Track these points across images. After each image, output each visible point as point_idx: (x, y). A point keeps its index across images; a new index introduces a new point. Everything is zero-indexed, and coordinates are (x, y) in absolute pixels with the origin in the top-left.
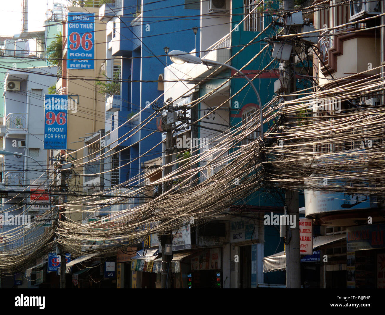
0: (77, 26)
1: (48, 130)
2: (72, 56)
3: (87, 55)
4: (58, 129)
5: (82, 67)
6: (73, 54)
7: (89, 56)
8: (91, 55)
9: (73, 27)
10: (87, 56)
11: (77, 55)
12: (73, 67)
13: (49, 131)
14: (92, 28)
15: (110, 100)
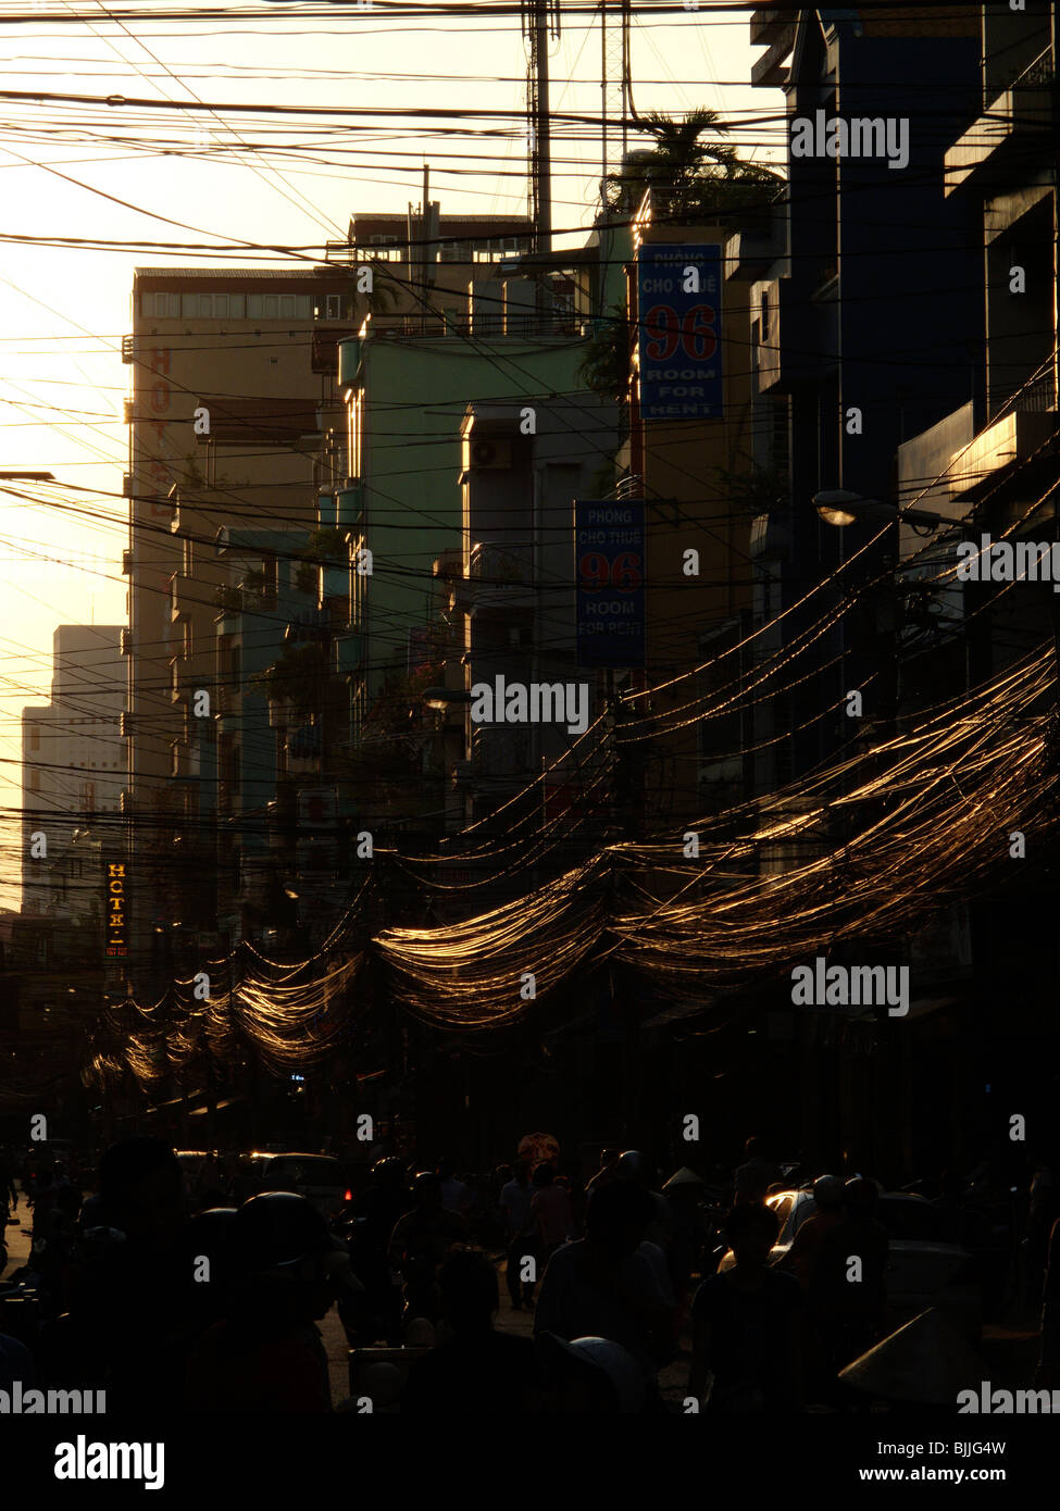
0: (668, 286)
1: (589, 608)
2: (655, 378)
3: (701, 374)
4: (619, 605)
5: (685, 411)
6: (658, 373)
7: (706, 376)
8: (711, 373)
9: (655, 291)
10: (699, 377)
11: (671, 375)
12: (658, 414)
13: (591, 611)
14: (714, 290)
15: (760, 527)
